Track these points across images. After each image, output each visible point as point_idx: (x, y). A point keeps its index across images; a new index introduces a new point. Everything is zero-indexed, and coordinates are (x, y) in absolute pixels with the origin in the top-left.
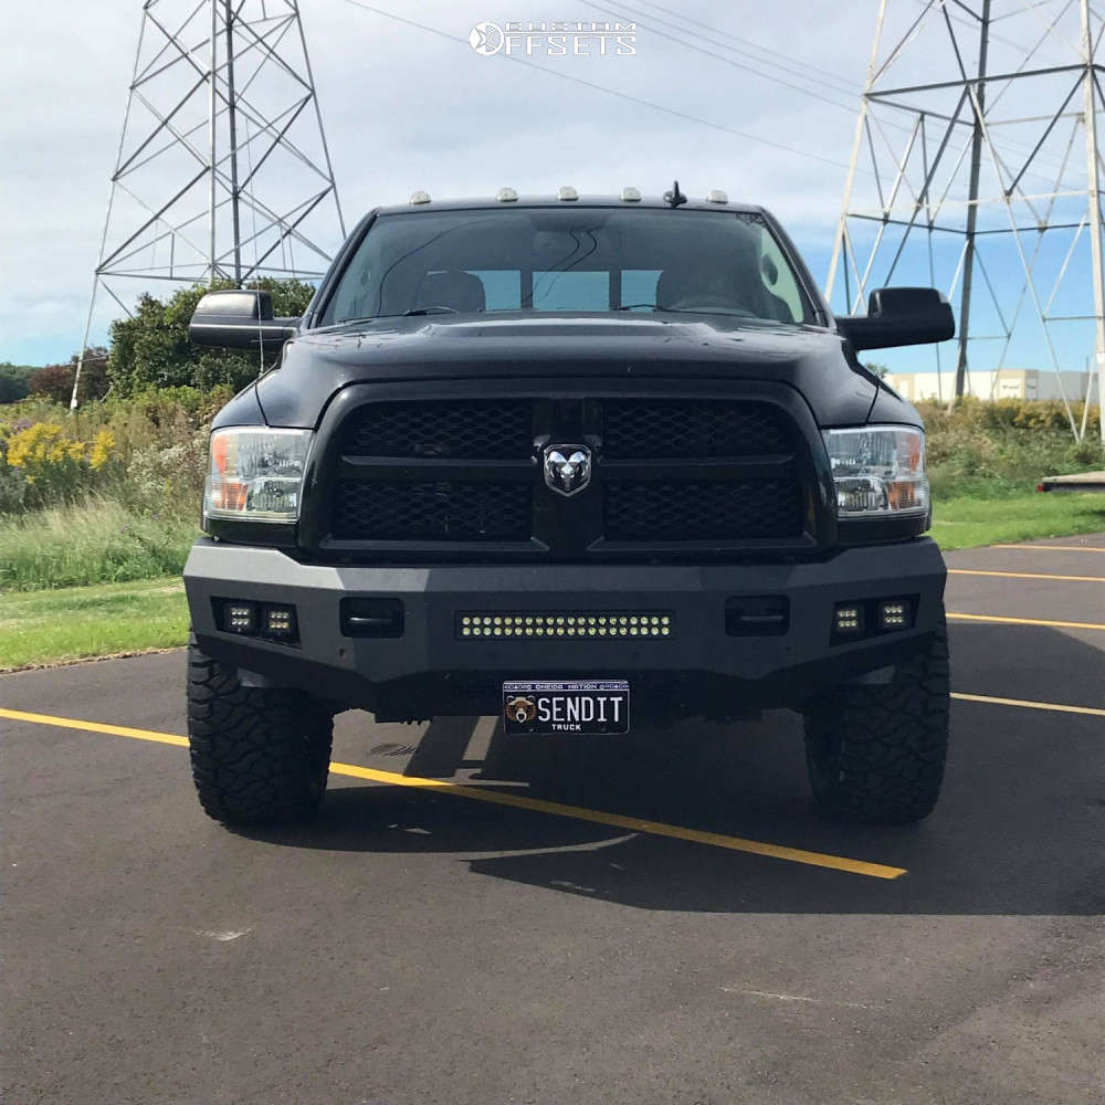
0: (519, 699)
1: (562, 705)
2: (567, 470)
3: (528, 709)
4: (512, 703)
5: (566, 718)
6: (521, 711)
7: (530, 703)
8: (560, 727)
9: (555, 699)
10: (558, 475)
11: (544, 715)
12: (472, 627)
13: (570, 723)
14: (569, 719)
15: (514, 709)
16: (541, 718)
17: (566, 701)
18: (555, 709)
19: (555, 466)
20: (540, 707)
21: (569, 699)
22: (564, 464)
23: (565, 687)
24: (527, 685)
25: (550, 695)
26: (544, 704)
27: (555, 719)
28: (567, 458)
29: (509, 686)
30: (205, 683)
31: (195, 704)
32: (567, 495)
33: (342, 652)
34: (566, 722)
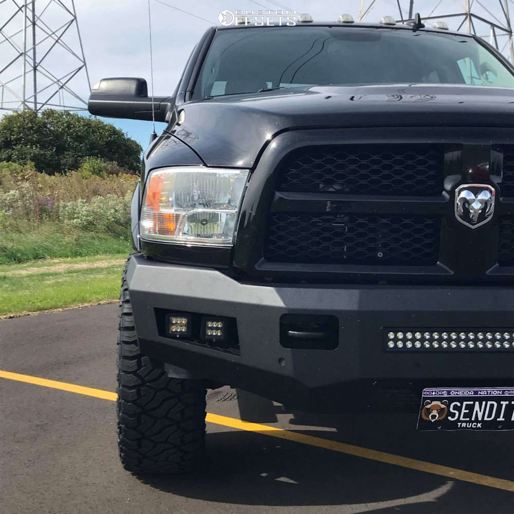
0: (434, 403)
1: (471, 408)
2: (477, 206)
3: (441, 411)
4: (428, 406)
5: (471, 418)
6: (435, 413)
7: (443, 406)
8: (464, 425)
9: (465, 403)
11: (453, 415)
12: (396, 340)
13: (473, 422)
14: (473, 419)
15: (429, 411)
16: (450, 418)
17: (474, 405)
18: (463, 411)
19: (465, 201)
20: (451, 410)
21: (477, 403)
22: (474, 200)
23: (476, 393)
24: (444, 392)
25: (461, 400)
26: (455, 407)
27: (461, 419)
29: (427, 392)
32: (473, 227)
33: (280, 360)
34: (471, 421)
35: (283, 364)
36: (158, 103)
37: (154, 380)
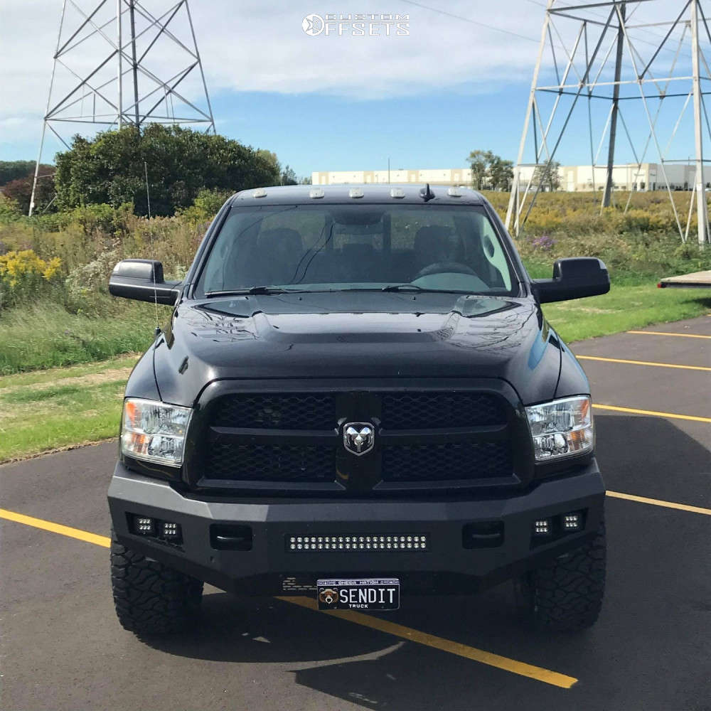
0: (327, 590)
1: (356, 594)
2: (359, 438)
3: (334, 596)
4: (323, 593)
5: (358, 600)
6: (329, 597)
7: (334, 592)
8: (354, 606)
9: (351, 590)
10: (352, 442)
11: (344, 599)
12: (297, 543)
13: (361, 604)
14: (360, 602)
15: (324, 596)
16: (342, 601)
17: (358, 592)
18: (351, 596)
19: (350, 436)
20: (341, 595)
21: (360, 590)
22: (357, 435)
23: (358, 583)
24: (333, 582)
25: (348, 588)
26: (344, 593)
27: (351, 601)
28: (359, 431)
29: (322, 582)
30: (122, 555)
31: (117, 568)
32: (359, 455)
33: (212, 558)
34: (358, 603)
35: (213, 561)
36: (169, 290)
37: (138, 561)
